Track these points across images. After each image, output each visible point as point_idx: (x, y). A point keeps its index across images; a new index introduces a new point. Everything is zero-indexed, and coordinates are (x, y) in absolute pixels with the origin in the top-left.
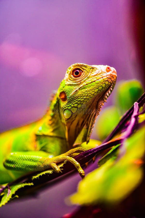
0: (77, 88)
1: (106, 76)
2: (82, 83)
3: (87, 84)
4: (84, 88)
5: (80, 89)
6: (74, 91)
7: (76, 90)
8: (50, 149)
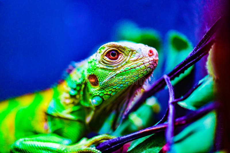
0: (113, 74)
1: (149, 62)
2: (119, 68)
3: (125, 71)
4: (121, 74)
5: (117, 75)
6: (109, 77)
7: (111, 77)
8: (65, 133)
